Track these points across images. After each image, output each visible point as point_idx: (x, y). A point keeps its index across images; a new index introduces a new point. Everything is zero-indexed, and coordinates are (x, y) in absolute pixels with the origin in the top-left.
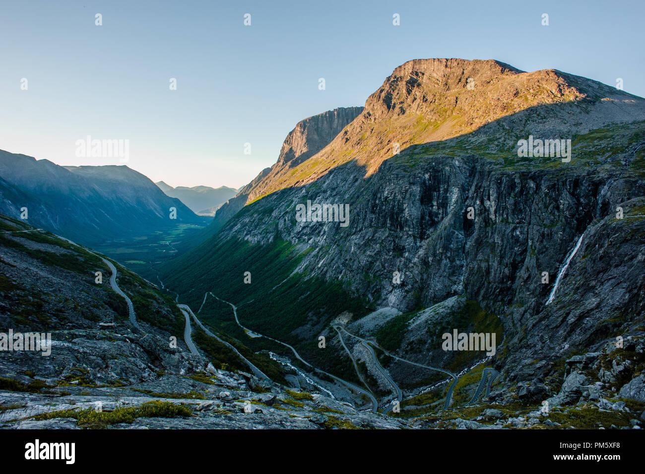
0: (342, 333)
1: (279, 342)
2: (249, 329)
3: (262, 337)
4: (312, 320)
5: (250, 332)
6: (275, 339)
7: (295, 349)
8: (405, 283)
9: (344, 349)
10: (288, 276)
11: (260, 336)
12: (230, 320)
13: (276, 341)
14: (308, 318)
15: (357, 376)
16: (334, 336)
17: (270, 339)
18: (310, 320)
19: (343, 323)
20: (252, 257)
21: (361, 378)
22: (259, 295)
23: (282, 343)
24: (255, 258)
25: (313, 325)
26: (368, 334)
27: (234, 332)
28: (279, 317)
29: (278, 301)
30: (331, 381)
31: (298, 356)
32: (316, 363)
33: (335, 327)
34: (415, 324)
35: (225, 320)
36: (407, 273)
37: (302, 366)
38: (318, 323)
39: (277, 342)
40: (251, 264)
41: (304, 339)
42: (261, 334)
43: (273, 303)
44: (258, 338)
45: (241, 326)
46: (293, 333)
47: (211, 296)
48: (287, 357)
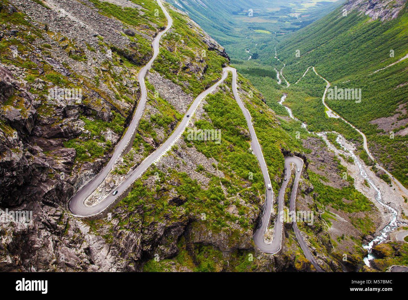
1: (354, 127)
2: (330, 108)
3: (338, 119)
4: (400, 113)
5: (331, 111)
6: (351, 123)
7: (367, 138)
10: (397, 60)
11: (338, 117)
12: (317, 96)
13: (351, 125)
14: (397, 111)
17: (346, 122)
20: (365, 34)
22: (357, 77)
23: (357, 130)
24: (368, 36)
25: (399, 119)
27: (315, 107)
28: (365, 103)
29: (373, 86)
30: (388, 182)
31: (365, 146)
32: (381, 159)
35: (312, 95)
37: (364, 157)
39: (351, 128)
40: (362, 42)
41: (382, 131)
42: (340, 115)
43: (366, 87)
44: (334, 119)
45: (324, 104)
46: (373, 122)
47: (312, 70)
48: (353, 145)
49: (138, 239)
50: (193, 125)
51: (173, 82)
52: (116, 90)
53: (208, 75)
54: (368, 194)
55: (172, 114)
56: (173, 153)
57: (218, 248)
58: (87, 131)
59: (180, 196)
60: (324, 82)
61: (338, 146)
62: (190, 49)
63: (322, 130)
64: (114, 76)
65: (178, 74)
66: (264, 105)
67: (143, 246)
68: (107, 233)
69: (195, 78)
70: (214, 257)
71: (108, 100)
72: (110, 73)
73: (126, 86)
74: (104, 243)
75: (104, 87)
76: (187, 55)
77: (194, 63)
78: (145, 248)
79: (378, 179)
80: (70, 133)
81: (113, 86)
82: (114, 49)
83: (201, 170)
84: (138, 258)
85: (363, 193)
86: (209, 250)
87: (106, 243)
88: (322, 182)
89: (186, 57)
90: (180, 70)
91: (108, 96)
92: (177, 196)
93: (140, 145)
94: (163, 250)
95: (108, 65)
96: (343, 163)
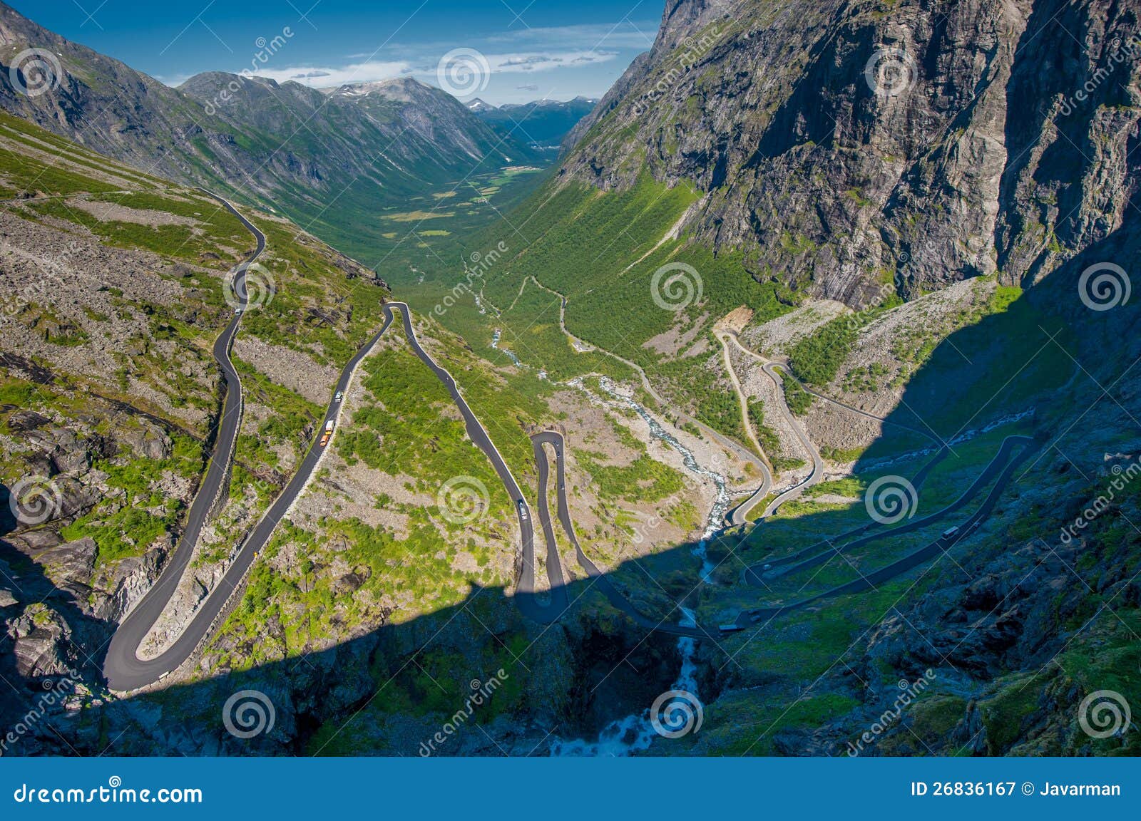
0: (731, 346)
1: (621, 359)
2: (576, 337)
3: (595, 352)
4: (681, 322)
5: (578, 341)
6: (615, 353)
7: (645, 371)
8: (864, 253)
9: (729, 376)
10: (654, 246)
11: (593, 348)
12: (551, 322)
13: (617, 357)
14: (675, 319)
15: (742, 427)
16: (713, 353)
17: (607, 353)
18: (676, 323)
19: (735, 328)
20: (599, 214)
21: (750, 432)
22: (604, 280)
23: (626, 362)
24: (604, 216)
25: (682, 331)
26: (776, 350)
30: (695, 432)
31: (647, 385)
32: (675, 400)
33: (720, 337)
34: (873, 333)
35: (542, 321)
36: (870, 232)
38: (691, 327)
39: (617, 360)
41: (664, 355)
42: (595, 344)
43: (623, 293)
44: (588, 354)
45: (566, 332)
46: (646, 345)
47: (533, 282)
48: (628, 387)
49: (283, 692)
50: (349, 420)
51: (292, 347)
52: (169, 388)
53: (358, 322)
54: (673, 460)
55: (304, 410)
56: (322, 485)
57: (455, 650)
58: (117, 490)
59: (356, 568)
60: (556, 296)
61: (605, 396)
62: (312, 283)
63: (574, 374)
64: (161, 361)
65: (298, 332)
66: (471, 355)
67: (296, 706)
68: (208, 706)
69: (333, 332)
70: (452, 669)
71: (154, 414)
72: (151, 357)
73: (192, 375)
74: (204, 732)
75: (140, 389)
76: (307, 294)
77: (326, 308)
78: (302, 708)
79: (681, 433)
80: (73, 505)
81: (161, 383)
82: (150, 310)
83: (383, 501)
84: (292, 736)
85: (665, 462)
86: (438, 660)
87: (209, 730)
88: (598, 462)
89: (307, 298)
90: (302, 323)
91: (154, 406)
92: (349, 570)
93: (247, 487)
94: (343, 696)
95: (142, 343)
96: (623, 422)
